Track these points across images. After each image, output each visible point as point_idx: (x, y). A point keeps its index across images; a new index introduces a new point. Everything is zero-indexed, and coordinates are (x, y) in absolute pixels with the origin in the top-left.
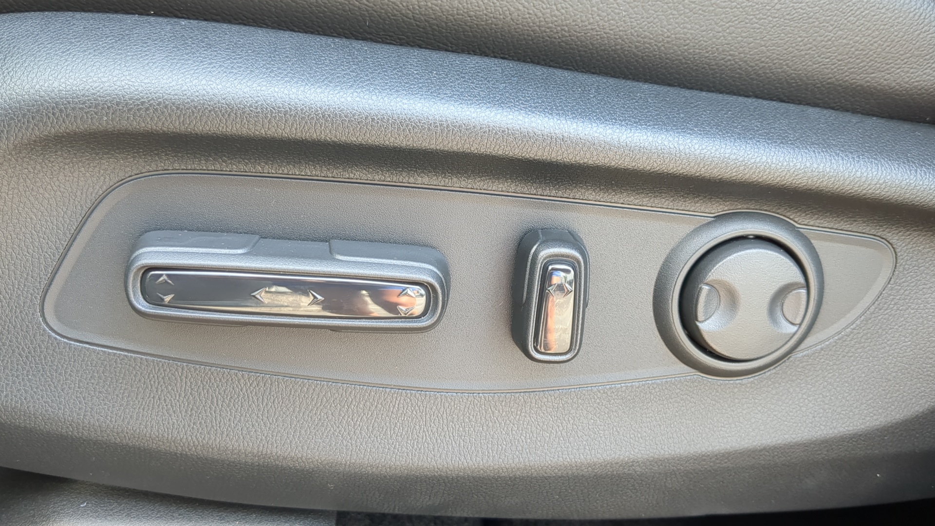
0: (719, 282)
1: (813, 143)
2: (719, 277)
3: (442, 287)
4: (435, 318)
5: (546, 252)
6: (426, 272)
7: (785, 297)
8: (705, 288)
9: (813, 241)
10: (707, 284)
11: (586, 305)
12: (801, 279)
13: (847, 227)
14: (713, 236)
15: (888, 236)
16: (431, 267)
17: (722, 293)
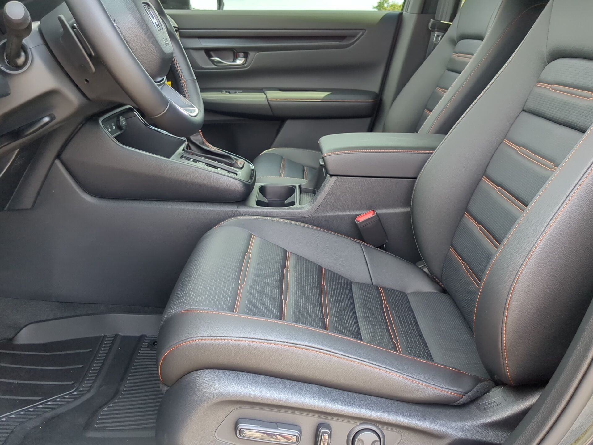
0: (360, 439)
1: (380, 411)
2: (360, 438)
3: (300, 437)
4: (298, 443)
5: (322, 431)
6: (296, 433)
7: (375, 443)
8: (357, 440)
9: (383, 430)
10: (357, 439)
11: (330, 442)
12: (378, 439)
13: (390, 427)
14: (360, 428)
15: (400, 430)
16: (298, 432)
17: (361, 441)
